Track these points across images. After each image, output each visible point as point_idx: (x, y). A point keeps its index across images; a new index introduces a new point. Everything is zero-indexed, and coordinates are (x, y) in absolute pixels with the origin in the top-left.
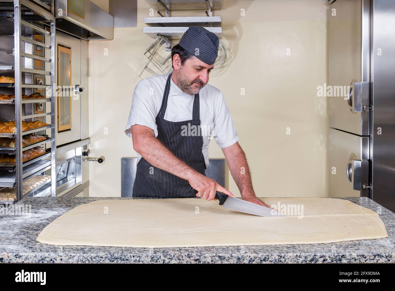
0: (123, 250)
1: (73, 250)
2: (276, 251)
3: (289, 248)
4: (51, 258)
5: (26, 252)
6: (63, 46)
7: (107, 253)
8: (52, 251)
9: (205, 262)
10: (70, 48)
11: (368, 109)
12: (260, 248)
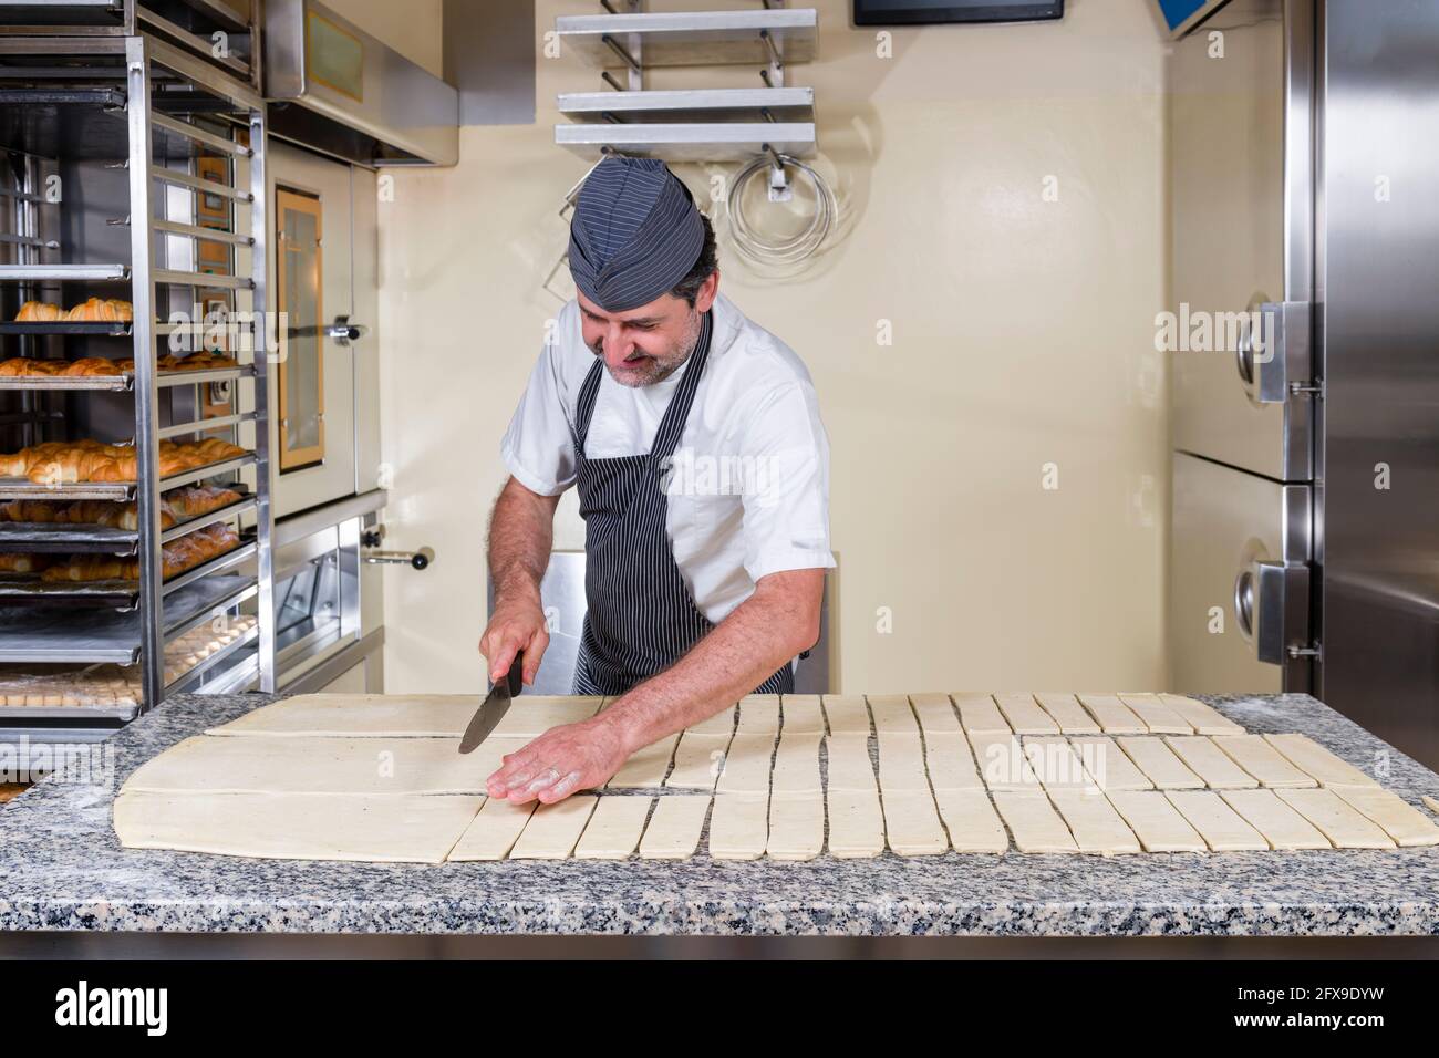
0: (489, 886)
1: (325, 888)
2: (1005, 892)
3: (1047, 880)
4: (250, 916)
5: (168, 895)
6: (293, 191)
7: (436, 898)
8: (254, 891)
9: (765, 930)
10: (315, 197)
11: (1309, 395)
12: (949, 883)
